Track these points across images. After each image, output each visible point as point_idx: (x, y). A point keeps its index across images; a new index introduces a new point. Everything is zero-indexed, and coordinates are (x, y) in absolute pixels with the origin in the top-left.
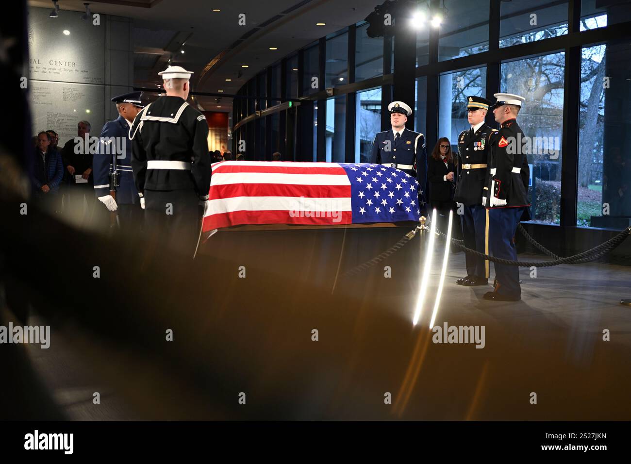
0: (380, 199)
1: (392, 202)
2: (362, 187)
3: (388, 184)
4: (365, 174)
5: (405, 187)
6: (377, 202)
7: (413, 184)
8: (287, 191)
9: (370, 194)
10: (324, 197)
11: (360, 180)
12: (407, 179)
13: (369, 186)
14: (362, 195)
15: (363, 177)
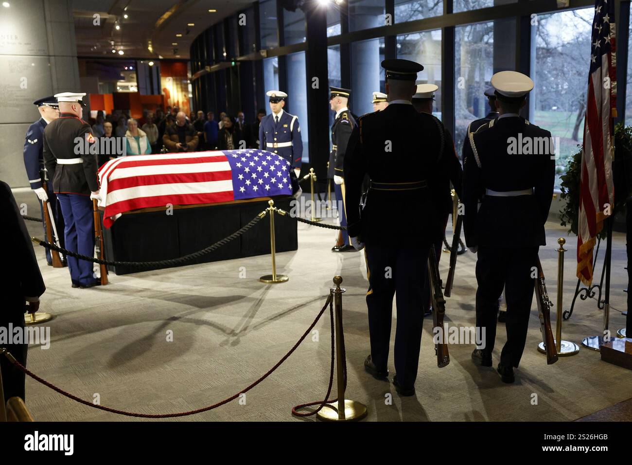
0: (257, 179)
1: (267, 181)
2: (241, 171)
3: (263, 167)
4: (244, 159)
5: (278, 168)
6: (254, 182)
7: (285, 164)
8: (177, 179)
9: (248, 176)
10: (209, 181)
11: (239, 165)
12: (280, 161)
13: (247, 170)
14: (241, 177)
15: (242, 162)
